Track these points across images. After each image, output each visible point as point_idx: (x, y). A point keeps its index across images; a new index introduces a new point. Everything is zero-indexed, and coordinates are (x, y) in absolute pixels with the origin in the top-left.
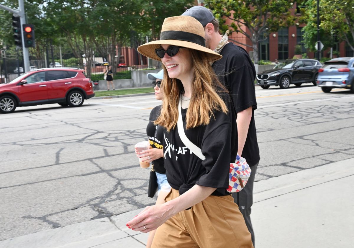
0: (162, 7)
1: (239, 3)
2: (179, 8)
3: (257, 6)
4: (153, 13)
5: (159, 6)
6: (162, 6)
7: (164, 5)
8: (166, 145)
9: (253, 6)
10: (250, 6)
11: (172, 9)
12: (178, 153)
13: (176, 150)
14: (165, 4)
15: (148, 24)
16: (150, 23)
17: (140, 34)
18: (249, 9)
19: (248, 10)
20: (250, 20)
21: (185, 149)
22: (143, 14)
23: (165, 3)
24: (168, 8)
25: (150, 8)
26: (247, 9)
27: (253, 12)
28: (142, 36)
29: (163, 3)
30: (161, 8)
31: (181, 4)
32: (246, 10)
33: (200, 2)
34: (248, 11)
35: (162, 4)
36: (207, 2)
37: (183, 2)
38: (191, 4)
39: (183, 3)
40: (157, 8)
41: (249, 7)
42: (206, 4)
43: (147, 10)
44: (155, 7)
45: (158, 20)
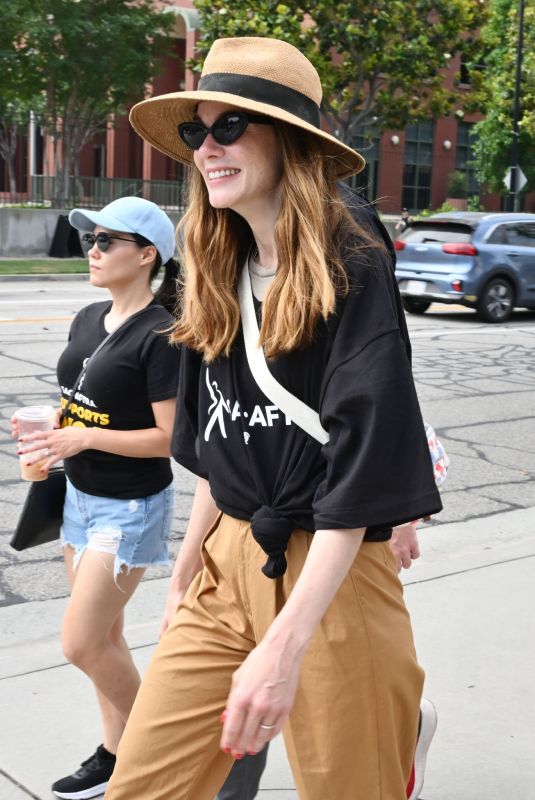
0: (80, 30)
1: (301, 40)
2: (129, 37)
3: (352, 54)
4: (54, 47)
5: (72, 28)
6: (80, 27)
7: (86, 26)
8: (213, 402)
9: (340, 52)
10: (333, 50)
11: (109, 40)
12: (252, 423)
13: (246, 415)
14: (90, 24)
15: (36, 76)
16: (42, 75)
17: (13, 103)
18: (328, 59)
19: (325, 63)
20: (329, 89)
21: (273, 412)
22: (23, 46)
23: (91, 20)
24: (98, 35)
25: (44, 31)
26: (322, 58)
27: (339, 68)
28: (19, 110)
29: (83, 18)
30: (78, 32)
31: (135, 26)
32: (320, 62)
33: (192, 27)
34: (326, 66)
35: (80, 22)
36: (210, 29)
37: (144, 23)
38: (164, 30)
39: (141, 26)
40: (66, 31)
41: (327, 55)
42: (207, 35)
43: (36, 35)
44: (58, 30)
45: (65, 67)
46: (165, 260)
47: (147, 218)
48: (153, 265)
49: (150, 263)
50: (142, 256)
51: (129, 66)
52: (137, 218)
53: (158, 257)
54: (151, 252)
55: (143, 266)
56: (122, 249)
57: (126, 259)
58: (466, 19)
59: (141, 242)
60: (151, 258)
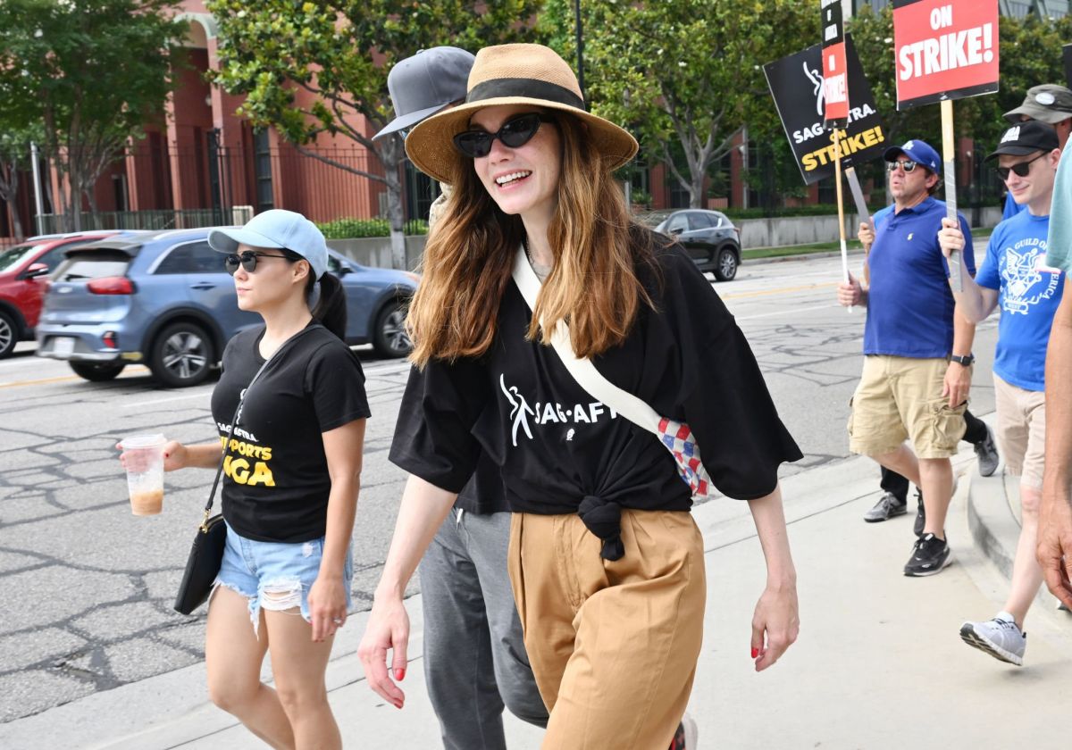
0: (75, 45)
1: (335, 40)
2: (137, 50)
3: (395, 53)
4: (47, 66)
5: (66, 43)
6: (75, 41)
7: (82, 40)
9: (382, 52)
10: (374, 50)
11: (111, 54)
12: (575, 421)
13: (570, 414)
14: (87, 37)
15: (30, 100)
16: (37, 99)
17: (8, 134)
18: (369, 60)
19: (364, 65)
20: (373, 94)
22: (10, 67)
23: (89, 33)
24: (98, 48)
25: (32, 48)
26: (361, 60)
27: (382, 69)
28: (16, 142)
29: (78, 31)
30: (73, 48)
31: (143, 37)
32: (359, 64)
33: (212, 34)
34: (368, 67)
35: (75, 35)
36: (229, 34)
37: (150, 32)
38: (177, 39)
39: (149, 36)
40: (58, 47)
41: (367, 55)
42: (226, 41)
43: (21, 53)
44: (49, 47)
45: (62, 88)
46: (319, 274)
47: (295, 231)
48: (307, 280)
49: (303, 279)
50: (294, 272)
51: (139, 82)
52: (284, 232)
53: (311, 271)
54: (303, 267)
55: (295, 283)
56: (270, 267)
57: (276, 278)
58: (515, 7)
59: (291, 256)
60: (304, 274)
